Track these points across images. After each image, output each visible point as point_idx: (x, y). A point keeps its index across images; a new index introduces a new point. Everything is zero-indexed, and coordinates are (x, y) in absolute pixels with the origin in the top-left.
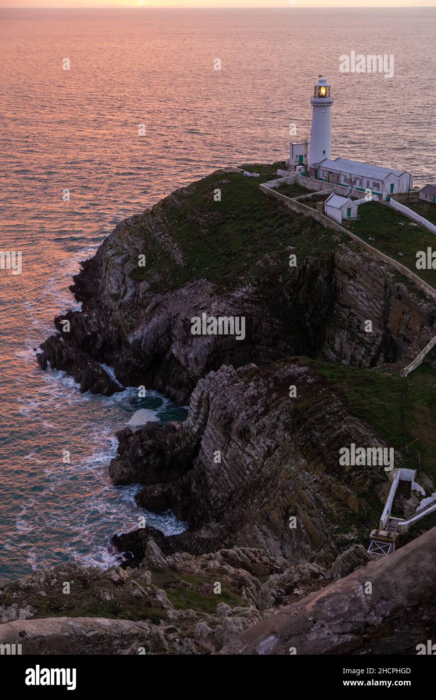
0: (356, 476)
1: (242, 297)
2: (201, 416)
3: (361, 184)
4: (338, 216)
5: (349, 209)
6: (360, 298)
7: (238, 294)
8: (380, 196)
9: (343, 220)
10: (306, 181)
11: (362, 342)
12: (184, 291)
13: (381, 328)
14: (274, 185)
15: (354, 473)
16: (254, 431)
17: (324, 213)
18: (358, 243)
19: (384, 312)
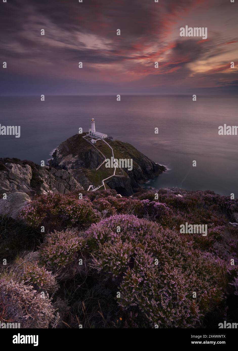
5: (95, 142)
8: (101, 139)
10: (90, 136)
12: (68, 156)
14: (85, 137)
17: (91, 142)
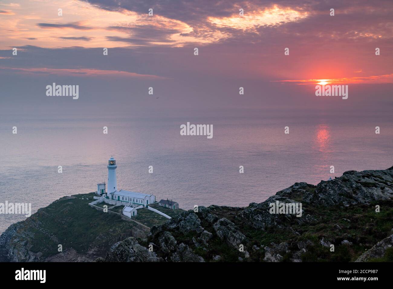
1: (93, 253)
3: (134, 201)
4: (129, 215)
5: (134, 212)
7: (91, 252)
8: (144, 205)
9: (132, 217)
10: (108, 201)
12: (61, 254)
17: (123, 214)
18: (140, 226)
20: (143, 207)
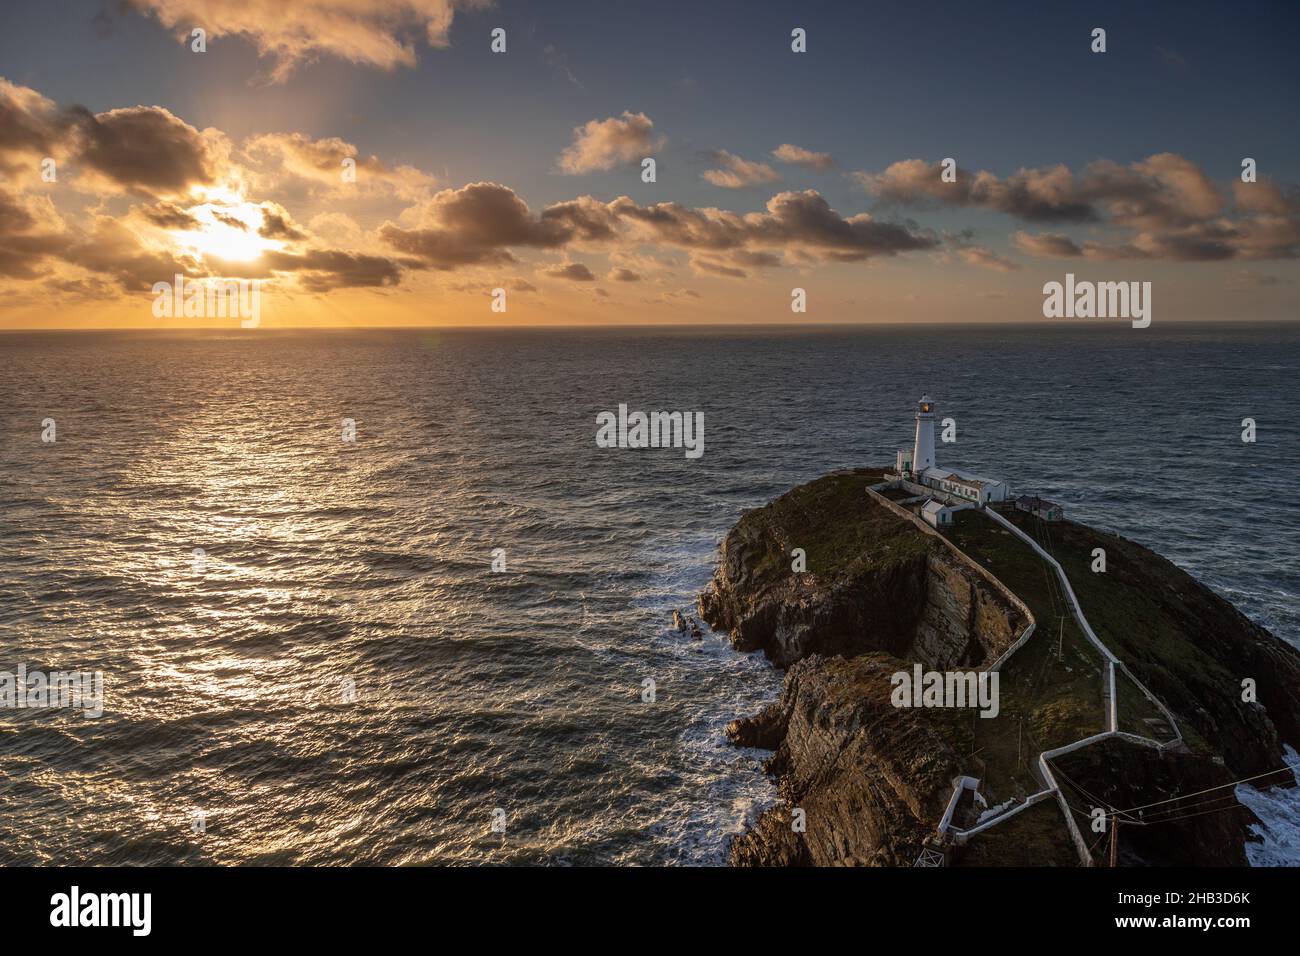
0: (921, 778)
2: (791, 700)
3: (960, 491)
4: (933, 521)
5: (944, 516)
6: (948, 599)
8: (976, 503)
9: (938, 524)
10: (909, 486)
11: (950, 643)
13: (968, 631)
14: (878, 488)
15: (918, 776)
16: (833, 721)
17: (921, 517)
18: (949, 548)
19: (970, 614)
20: (974, 507)
